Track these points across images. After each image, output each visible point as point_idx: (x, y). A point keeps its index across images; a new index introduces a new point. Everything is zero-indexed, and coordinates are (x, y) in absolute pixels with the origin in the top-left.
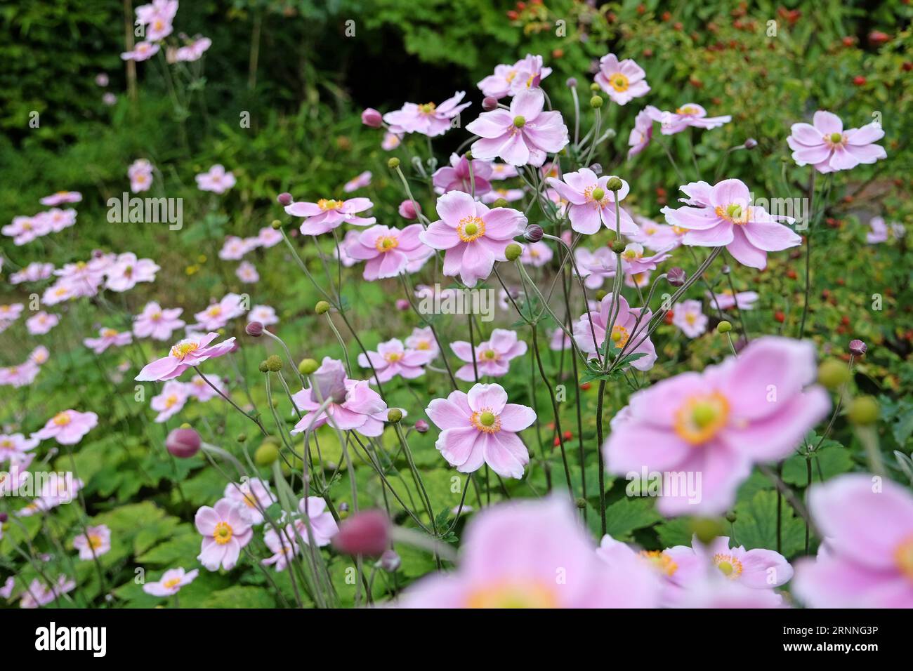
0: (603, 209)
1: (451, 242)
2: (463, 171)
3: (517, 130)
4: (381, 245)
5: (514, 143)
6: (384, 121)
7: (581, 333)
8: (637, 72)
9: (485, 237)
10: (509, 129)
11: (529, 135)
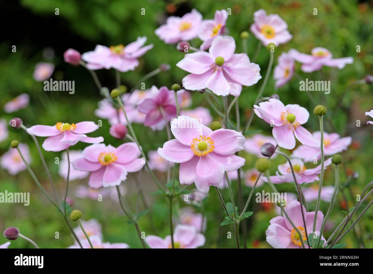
0: (295, 130)
1: (186, 156)
2: (161, 99)
3: (218, 68)
4: (102, 160)
5: (217, 78)
6: (83, 60)
7: (272, 234)
8: (280, 24)
9: (214, 153)
10: (212, 67)
11: (227, 72)
